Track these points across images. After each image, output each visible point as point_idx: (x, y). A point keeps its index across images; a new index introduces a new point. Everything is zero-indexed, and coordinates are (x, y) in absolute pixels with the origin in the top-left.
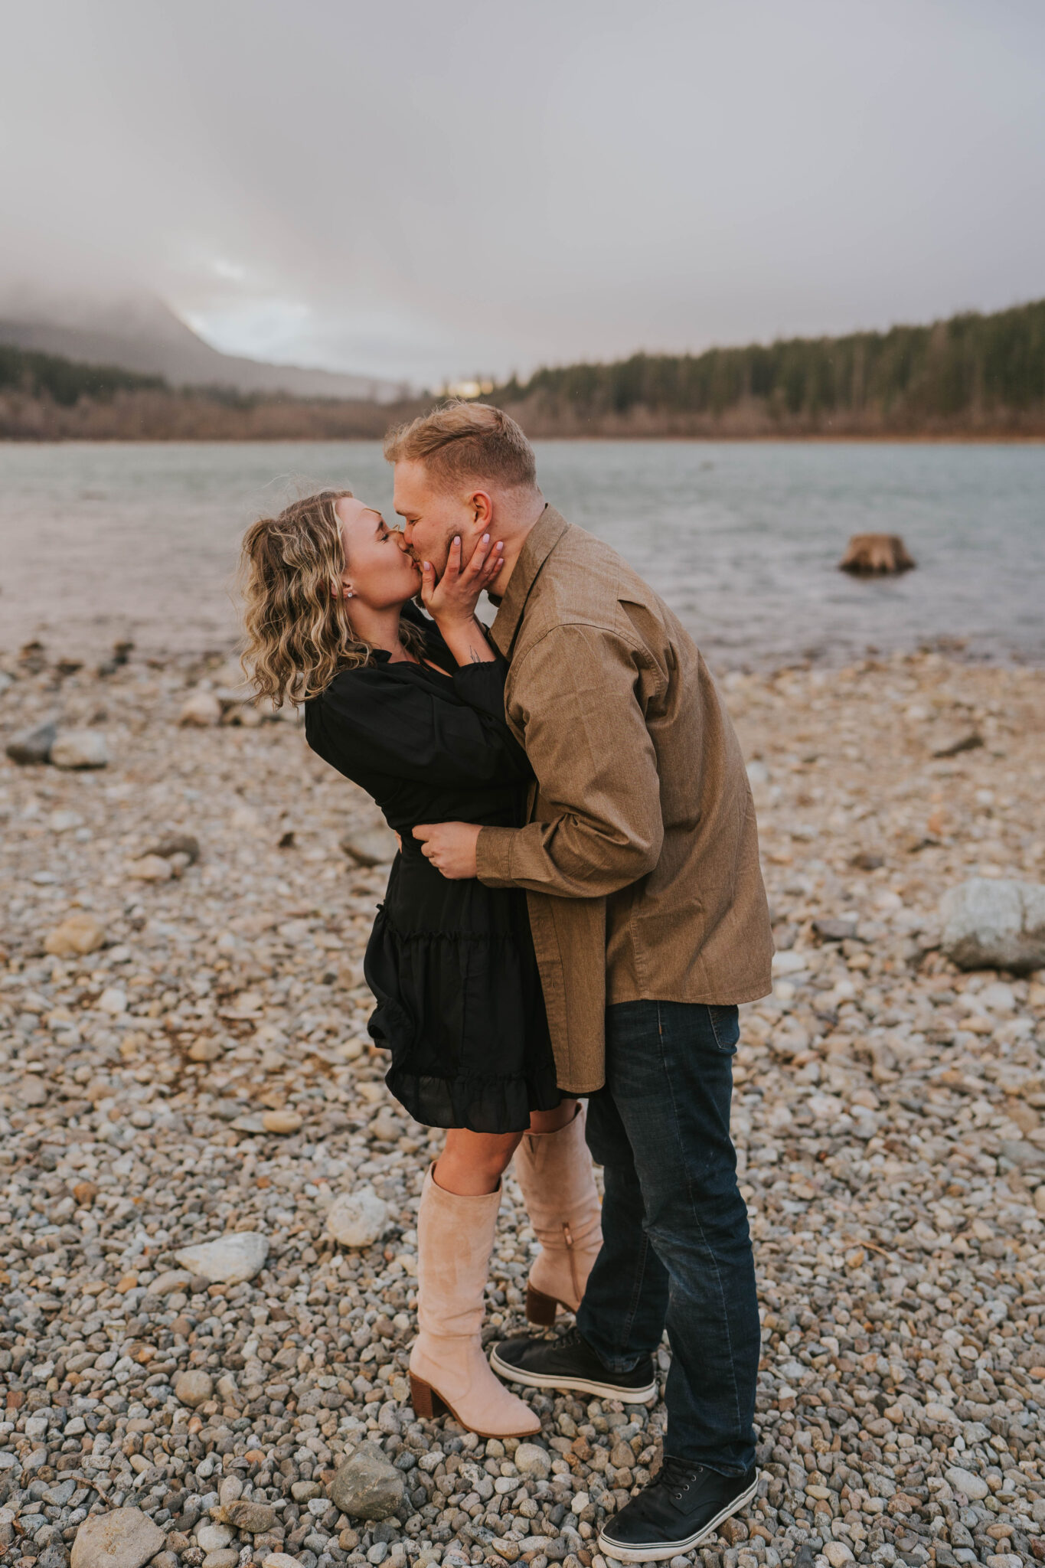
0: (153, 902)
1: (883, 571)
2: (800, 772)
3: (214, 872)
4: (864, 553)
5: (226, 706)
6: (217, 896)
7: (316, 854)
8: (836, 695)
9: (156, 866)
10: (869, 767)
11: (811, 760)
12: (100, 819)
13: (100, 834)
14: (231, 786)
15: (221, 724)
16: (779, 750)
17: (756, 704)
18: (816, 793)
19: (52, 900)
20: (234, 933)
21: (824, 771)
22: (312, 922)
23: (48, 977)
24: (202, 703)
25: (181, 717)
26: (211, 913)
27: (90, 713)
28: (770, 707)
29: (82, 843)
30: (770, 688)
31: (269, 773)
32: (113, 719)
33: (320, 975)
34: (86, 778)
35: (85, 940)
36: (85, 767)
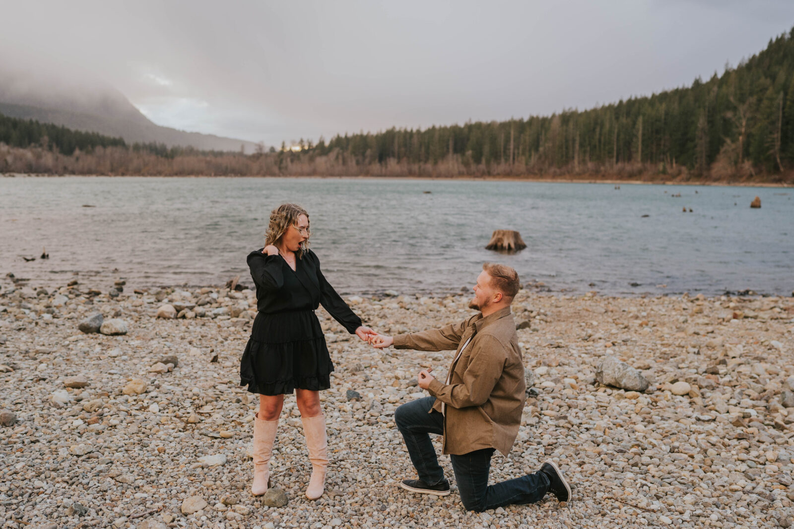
0: (162, 379)
3: (185, 370)
4: (500, 240)
5: (178, 309)
6: (189, 378)
7: (228, 364)
9: (161, 366)
12: (130, 353)
13: (132, 357)
14: (186, 342)
15: (177, 318)
19: (119, 379)
22: (229, 385)
24: (166, 308)
25: (156, 314)
26: (187, 383)
27: (113, 313)
29: (125, 361)
30: (441, 304)
31: (202, 336)
32: (123, 315)
33: (234, 400)
34: (119, 338)
35: (139, 388)
36: (117, 334)
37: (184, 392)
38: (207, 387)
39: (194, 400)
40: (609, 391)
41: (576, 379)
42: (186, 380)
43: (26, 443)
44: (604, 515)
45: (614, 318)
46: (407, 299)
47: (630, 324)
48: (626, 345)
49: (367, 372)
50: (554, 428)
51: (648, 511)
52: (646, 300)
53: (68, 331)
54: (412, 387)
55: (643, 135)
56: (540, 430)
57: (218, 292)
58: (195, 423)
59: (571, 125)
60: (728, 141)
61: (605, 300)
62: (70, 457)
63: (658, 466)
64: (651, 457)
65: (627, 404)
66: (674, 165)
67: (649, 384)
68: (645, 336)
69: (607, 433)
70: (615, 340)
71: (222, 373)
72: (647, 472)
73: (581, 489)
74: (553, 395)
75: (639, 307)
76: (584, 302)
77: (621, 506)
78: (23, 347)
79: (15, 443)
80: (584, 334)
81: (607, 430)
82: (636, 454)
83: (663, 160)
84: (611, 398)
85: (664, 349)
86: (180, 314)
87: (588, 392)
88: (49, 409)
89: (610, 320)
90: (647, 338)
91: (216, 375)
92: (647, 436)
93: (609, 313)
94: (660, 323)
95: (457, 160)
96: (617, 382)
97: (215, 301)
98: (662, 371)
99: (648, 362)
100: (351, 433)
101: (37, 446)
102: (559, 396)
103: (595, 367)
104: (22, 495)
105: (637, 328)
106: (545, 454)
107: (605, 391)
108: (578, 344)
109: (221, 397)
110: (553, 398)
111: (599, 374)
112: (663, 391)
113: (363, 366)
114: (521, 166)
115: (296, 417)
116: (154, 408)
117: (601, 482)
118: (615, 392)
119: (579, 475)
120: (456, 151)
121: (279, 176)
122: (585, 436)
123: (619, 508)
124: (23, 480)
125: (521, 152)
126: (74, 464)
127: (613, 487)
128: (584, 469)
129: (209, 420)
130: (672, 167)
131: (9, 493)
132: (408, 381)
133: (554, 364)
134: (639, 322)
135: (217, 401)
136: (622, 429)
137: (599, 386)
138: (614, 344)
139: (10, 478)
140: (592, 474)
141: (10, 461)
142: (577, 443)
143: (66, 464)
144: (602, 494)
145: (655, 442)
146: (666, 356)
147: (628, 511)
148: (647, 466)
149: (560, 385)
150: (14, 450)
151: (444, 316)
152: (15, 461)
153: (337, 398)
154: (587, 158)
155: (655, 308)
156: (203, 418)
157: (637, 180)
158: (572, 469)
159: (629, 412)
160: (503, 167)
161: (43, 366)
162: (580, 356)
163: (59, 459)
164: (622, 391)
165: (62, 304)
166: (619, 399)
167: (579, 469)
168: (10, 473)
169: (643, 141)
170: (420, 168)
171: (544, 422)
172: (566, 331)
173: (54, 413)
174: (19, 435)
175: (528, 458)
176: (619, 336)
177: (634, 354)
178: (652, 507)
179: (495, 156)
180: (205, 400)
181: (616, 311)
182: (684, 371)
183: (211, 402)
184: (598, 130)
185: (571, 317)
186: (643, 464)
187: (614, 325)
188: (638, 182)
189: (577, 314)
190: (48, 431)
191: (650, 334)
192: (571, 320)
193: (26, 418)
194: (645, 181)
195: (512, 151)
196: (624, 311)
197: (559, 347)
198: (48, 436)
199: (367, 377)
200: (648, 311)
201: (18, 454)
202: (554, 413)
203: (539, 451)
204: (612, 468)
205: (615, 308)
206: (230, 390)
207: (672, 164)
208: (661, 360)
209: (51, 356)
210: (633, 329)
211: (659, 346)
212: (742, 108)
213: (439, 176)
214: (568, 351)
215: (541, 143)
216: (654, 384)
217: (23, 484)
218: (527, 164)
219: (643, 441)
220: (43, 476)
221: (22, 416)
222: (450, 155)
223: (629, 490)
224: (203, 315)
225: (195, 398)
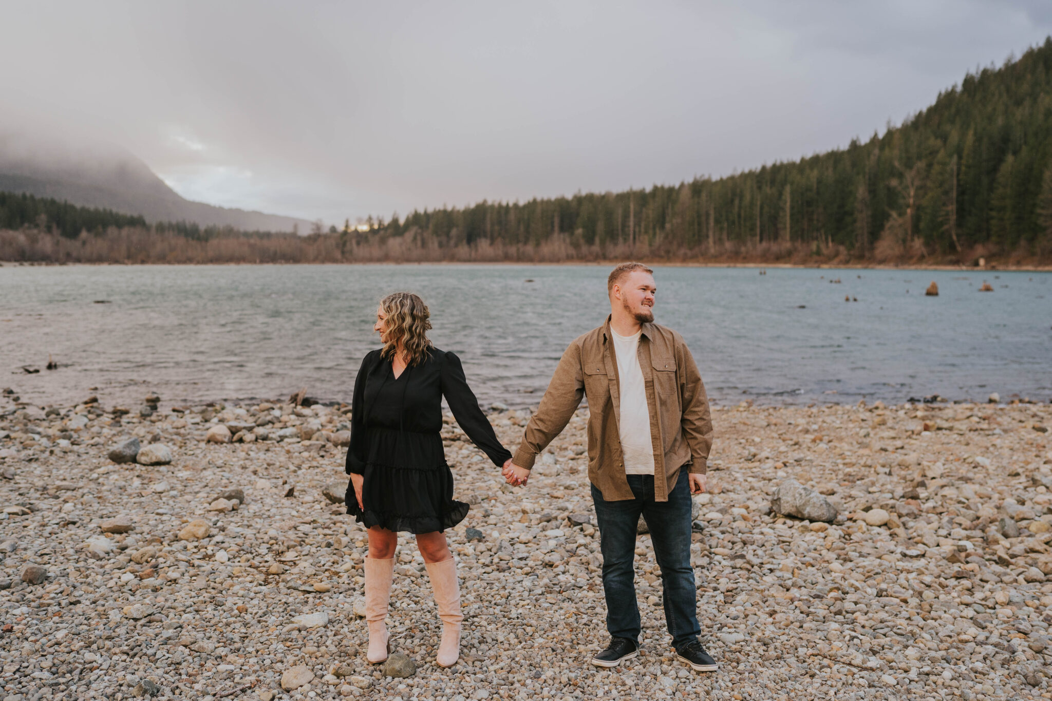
0: (226, 520)
6: (260, 516)
7: (308, 498)
9: (225, 504)
15: (232, 442)
22: (314, 524)
25: (205, 438)
26: (259, 523)
33: (324, 544)
34: (163, 469)
35: (201, 532)
36: (158, 463)
37: (258, 535)
38: (286, 528)
39: (272, 545)
41: (747, 508)
42: (257, 520)
43: (63, 605)
44: (812, 676)
45: (780, 432)
47: (801, 440)
48: (800, 465)
49: (485, 505)
50: (729, 570)
51: (866, 669)
52: (814, 410)
53: (94, 461)
54: (545, 523)
55: (792, 208)
56: (714, 573)
58: (278, 574)
59: (704, 195)
61: (764, 411)
62: (126, 621)
63: (866, 614)
64: (856, 603)
65: (814, 538)
66: (830, 244)
67: (837, 513)
68: (821, 454)
69: (796, 575)
70: (785, 460)
71: (302, 510)
72: (853, 622)
73: (778, 644)
74: (721, 528)
75: (808, 419)
76: (739, 414)
77: (832, 665)
78: (40, 483)
79: (49, 605)
80: (746, 453)
81: (796, 570)
82: (836, 599)
83: (817, 239)
84: (793, 531)
86: (236, 437)
87: (763, 525)
88: (85, 560)
89: (775, 435)
90: (824, 456)
91: (294, 513)
92: (846, 576)
93: (773, 427)
94: (837, 438)
95: (564, 240)
96: (799, 511)
98: (850, 496)
99: (831, 486)
100: (478, 581)
101: (79, 609)
102: (730, 530)
103: (767, 494)
104: (70, 672)
105: (810, 445)
106: (725, 603)
107: (784, 523)
108: (741, 465)
109: (307, 541)
110: (723, 533)
111: (776, 501)
112: (855, 521)
113: (480, 498)
115: (406, 563)
116: (222, 556)
117: (801, 635)
118: (797, 523)
119: (772, 628)
120: (562, 229)
121: (342, 262)
122: (769, 579)
123: (829, 667)
124: (69, 653)
125: (643, 230)
126: (132, 630)
127: (817, 641)
128: (777, 620)
129: (295, 570)
130: (827, 247)
131: (54, 669)
132: (538, 516)
133: (716, 491)
134: (810, 437)
135: (301, 545)
136: (813, 569)
137: (775, 516)
138: (785, 465)
139: (52, 650)
140: (787, 626)
141: (47, 628)
142: (761, 587)
143: (121, 631)
144: (805, 650)
145: (857, 584)
146: (851, 478)
147: (841, 670)
148: (853, 613)
149: (728, 517)
150: (49, 615)
151: (569, 434)
152: (54, 628)
153: (454, 539)
154: (725, 236)
155: (828, 420)
156: (287, 567)
157: (786, 263)
158: (762, 620)
159: (818, 548)
161: (69, 506)
162: (746, 481)
163: (112, 625)
164: (806, 523)
165: (81, 426)
166: (803, 532)
167: (771, 620)
168: (50, 644)
169: (792, 215)
170: (518, 249)
171: (717, 563)
172: (723, 450)
173: (93, 566)
174: (52, 595)
175: (705, 607)
176: (789, 454)
177: (813, 476)
178: (869, 664)
179: (612, 235)
180: (286, 544)
181: (781, 425)
182: (876, 495)
183: (294, 546)
184: (737, 202)
185: (725, 433)
186: (847, 612)
187: (780, 441)
188: (788, 266)
189: (733, 428)
190: (92, 589)
191: (827, 452)
192: (727, 436)
193: (58, 573)
194: (795, 263)
195: (632, 229)
196: (790, 424)
197: (718, 469)
198: (90, 596)
199: (486, 511)
200: (820, 424)
201: (56, 619)
202: (726, 551)
203: (718, 599)
204: (811, 617)
205: (779, 421)
206: (316, 532)
207: (827, 243)
208: (846, 483)
209: (78, 493)
210: (804, 446)
211: (841, 466)
213: (542, 260)
214: (730, 474)
215: (668, 219)
216: (843, 513)
217: (70, 658)
218: (650, 245)
219: (842, 582)
220: (94, 646)
221: (53, 570)
222: (556, 235)
223: (837, 644)
224: (265, 438)
225: (272, 541)
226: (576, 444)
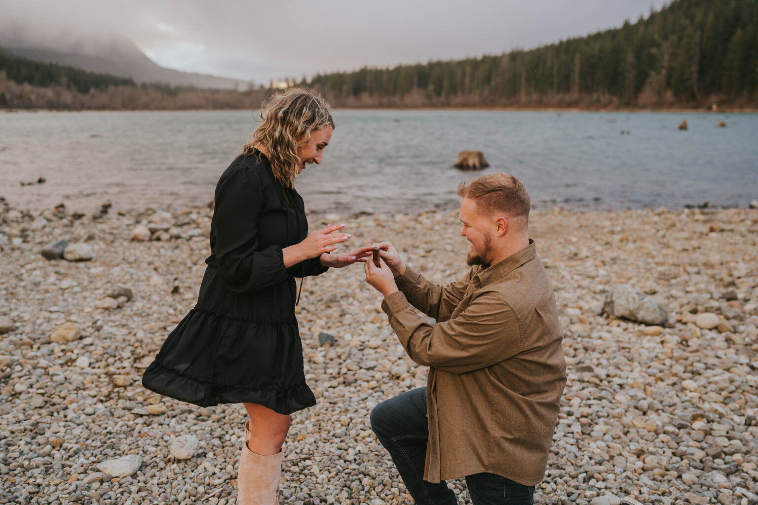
0: (108, 318)
1: (474, 168)
2: (423, 257)
3: (139, 305)
4: (465, 160)
6: (139, 315)
7: (189, 296)
8: (446, 224)
9: (110, 302)
10: (456, 254)
11: (430, 251)
12: (86, 283)
13: (85, 289)
14: (152, 267)
15: (151, 240)
16: (415, 247)
17: (408, 228)
18: (430, 265)
19: (57, 319)
20: (145, 331)
21: (435, 256)
23: (52, 352)
24: (142, 230)
25: (131, 237)
26: (135, 323)
27: (86, 237)
28: (415, 229)
29: (75, 293)
30: (416, 220)
31: (172, 261)
32: (97, 238)
34: (81, 265)
35: (72, 334)
36: (81, 260)
37: (127, 338)
38: (156, 329)
39: (136, 347)
40: (624, 325)
41: (580, 308)
42: (136, 319)
46: (383, 217)
49: (343, 304)
53: (33, 257)
55: (581, 70)
57: (199, 213)
59: (518, 62)
60: (653, 74)
66: (607, 95)
67: (667, 316)
76: (554, 217)
83: (597, 91)
85: (661, 269)
86: (155, 236)
89: (588, 236)
95: (421, 94)
96: (632, 314)
97: (194, 221)
107: (619, 326)
108: (566, 263)
111: (610, 304)
112: (685, 324)
113: (339, 296)
114: (475, 97)
116: (84, 360)
120: (419, 85)
125: (475, 85)
130: (604, 97)
134: (617, 238)
137: (608, 317)
153: (308, 341)
154: (532, 90)
157: (575, 108)
160: (460, 99)
164: (643, 327)
166: (639, 336)
180: (148, 348)
184: (541, 66)
188: (576, 111)
194: (581, 109)
195: (467, 85)
199: (343, 310)
202: (570, 360)
207: (604, 94)
212: (665, 45)
215: (493, 78)
216: (671, 315)
218: (480, 96)
222: (415, 89)
224: (178, 237)
225: (138, 344)
226: (426, 243)
